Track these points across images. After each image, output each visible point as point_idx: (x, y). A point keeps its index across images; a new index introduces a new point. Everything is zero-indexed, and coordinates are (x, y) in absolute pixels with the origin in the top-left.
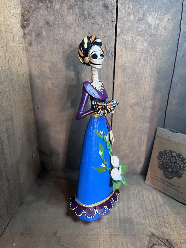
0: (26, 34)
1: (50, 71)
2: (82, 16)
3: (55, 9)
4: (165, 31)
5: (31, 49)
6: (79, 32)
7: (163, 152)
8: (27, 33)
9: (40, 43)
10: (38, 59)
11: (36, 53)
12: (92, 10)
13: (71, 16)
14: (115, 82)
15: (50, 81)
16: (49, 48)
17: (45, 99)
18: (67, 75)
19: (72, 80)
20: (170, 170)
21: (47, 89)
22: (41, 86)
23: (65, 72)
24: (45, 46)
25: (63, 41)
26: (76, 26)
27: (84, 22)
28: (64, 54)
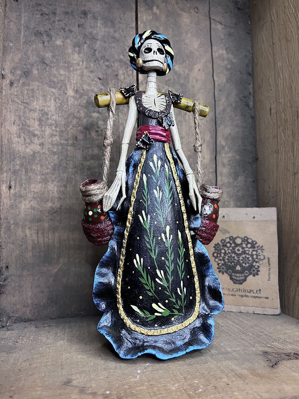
7: (220, 243)
9: (27, 85)
10: (20, 106)
11: (18, 98)
15: (38, 140)
17: (26, 170)
18: (67, 131)
19: (75, 139)
20: (238, 268)
21: (32, 153)
22: (20, 149)
23: (64, 127)
24: (35, 89)
25: (63, 84)
26: (84, 67)
27: (95, 63)
28: (65, 101)
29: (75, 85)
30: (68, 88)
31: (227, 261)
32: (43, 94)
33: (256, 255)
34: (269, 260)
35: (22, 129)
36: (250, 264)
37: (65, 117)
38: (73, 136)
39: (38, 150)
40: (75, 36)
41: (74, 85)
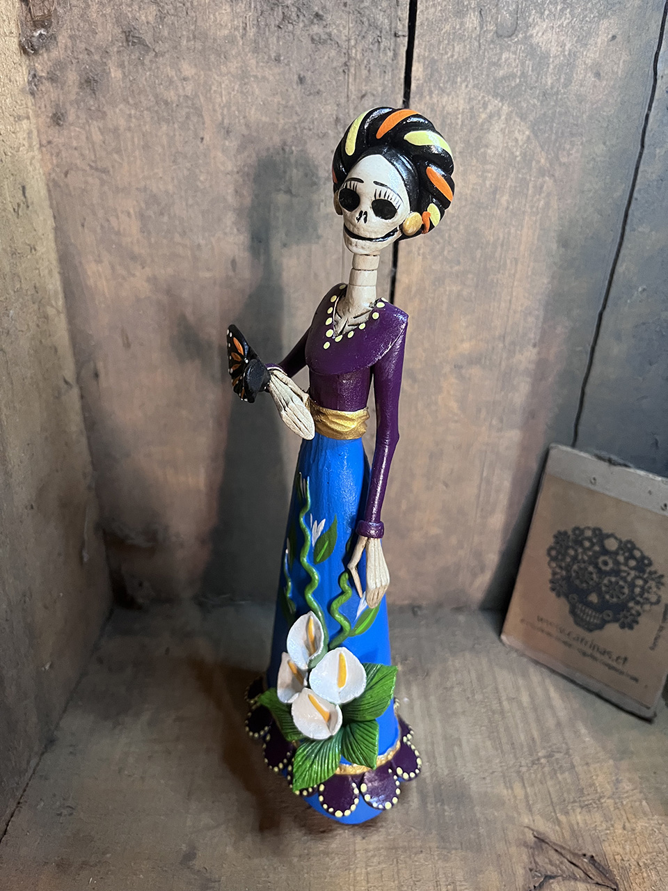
0: (41, 77)
1: (143, 232)
2: (272, 9)
4: (598, 83)
5: (62, 140)
6: (260, 77)
7: (570, 533)
8: (44, 74)
9: (100, 114)
10: (90, 180)
11: (82, 155)
13: (226, 8)
14: (398, 277)
15: (143, 268)
16: (136, 135)
17: (125, 339)
18: (210, 246)
19: (230, 266)
21: (132, 300)
23: (203, 236)
24: (122, 128)
25: (192, 110)
26: (247, 50)
27: (281, 33)
28: (201, 161)
29: (226, 109)
30: (207, 119)
32: (142, 143)
35: (102, 240)
37: (202, 208)
38: (227, 260)
39: (145, 292)
41: (222, 108)
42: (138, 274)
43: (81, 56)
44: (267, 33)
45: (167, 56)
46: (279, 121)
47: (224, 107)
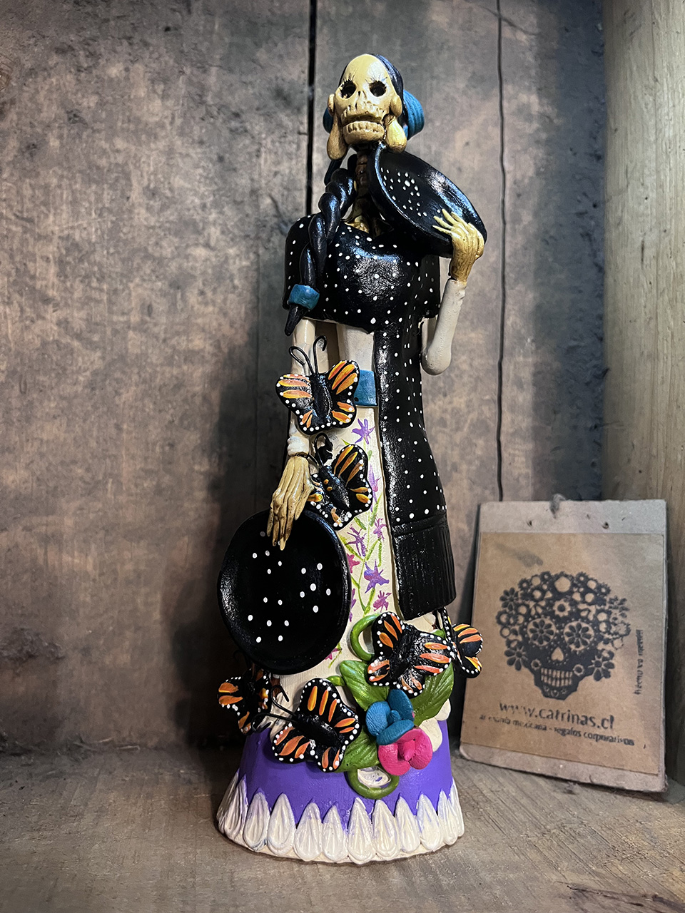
1: (58, 275)
2: (198, 106)
3: (106, 78)
6: (184, 152)
7: (517, 589)
9: (34, 174)
10: (13, 228)
11: (9, 206)
12: (232, 93)
13: (158, 102)
15: (54, 311)
16: (65, 192)
17: (23, 386)
18: (126, 291)
19: (146, 311)
20: (558, 655)
21: (38, 342)
22: (10, 331)
23: (121, 281)
24: (53, 186)
25: (120, 175)
26: (175, 133)
27: (203, 124)
28: (125, 216)
29: (152, 177)
30: (134, 183)
31: (531, 635)
32: (70, 199)
33: (607, 622)
34: (639, 638)
35: (15, 283)
36: (590, 646)
37: (123, 256)
38: (143, 304)
39: (54, 336)
40: (156, 55)
41: (149, 176)
42: (48, 317)
43: (24, 128)
44: (193, 123)
45: (103, 133)
46: (199, 187)
47: (152, 174)
